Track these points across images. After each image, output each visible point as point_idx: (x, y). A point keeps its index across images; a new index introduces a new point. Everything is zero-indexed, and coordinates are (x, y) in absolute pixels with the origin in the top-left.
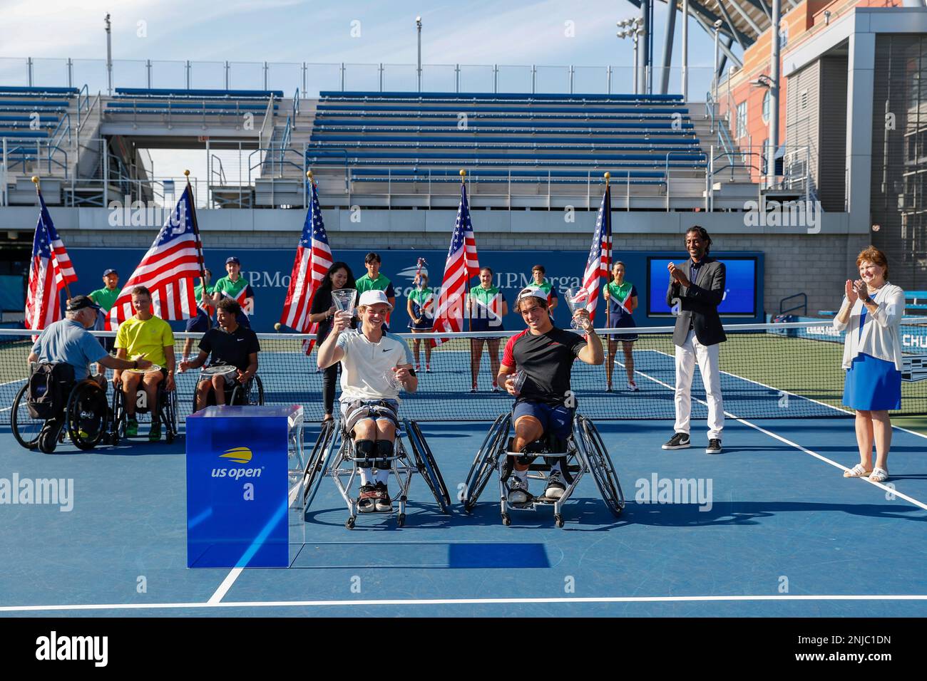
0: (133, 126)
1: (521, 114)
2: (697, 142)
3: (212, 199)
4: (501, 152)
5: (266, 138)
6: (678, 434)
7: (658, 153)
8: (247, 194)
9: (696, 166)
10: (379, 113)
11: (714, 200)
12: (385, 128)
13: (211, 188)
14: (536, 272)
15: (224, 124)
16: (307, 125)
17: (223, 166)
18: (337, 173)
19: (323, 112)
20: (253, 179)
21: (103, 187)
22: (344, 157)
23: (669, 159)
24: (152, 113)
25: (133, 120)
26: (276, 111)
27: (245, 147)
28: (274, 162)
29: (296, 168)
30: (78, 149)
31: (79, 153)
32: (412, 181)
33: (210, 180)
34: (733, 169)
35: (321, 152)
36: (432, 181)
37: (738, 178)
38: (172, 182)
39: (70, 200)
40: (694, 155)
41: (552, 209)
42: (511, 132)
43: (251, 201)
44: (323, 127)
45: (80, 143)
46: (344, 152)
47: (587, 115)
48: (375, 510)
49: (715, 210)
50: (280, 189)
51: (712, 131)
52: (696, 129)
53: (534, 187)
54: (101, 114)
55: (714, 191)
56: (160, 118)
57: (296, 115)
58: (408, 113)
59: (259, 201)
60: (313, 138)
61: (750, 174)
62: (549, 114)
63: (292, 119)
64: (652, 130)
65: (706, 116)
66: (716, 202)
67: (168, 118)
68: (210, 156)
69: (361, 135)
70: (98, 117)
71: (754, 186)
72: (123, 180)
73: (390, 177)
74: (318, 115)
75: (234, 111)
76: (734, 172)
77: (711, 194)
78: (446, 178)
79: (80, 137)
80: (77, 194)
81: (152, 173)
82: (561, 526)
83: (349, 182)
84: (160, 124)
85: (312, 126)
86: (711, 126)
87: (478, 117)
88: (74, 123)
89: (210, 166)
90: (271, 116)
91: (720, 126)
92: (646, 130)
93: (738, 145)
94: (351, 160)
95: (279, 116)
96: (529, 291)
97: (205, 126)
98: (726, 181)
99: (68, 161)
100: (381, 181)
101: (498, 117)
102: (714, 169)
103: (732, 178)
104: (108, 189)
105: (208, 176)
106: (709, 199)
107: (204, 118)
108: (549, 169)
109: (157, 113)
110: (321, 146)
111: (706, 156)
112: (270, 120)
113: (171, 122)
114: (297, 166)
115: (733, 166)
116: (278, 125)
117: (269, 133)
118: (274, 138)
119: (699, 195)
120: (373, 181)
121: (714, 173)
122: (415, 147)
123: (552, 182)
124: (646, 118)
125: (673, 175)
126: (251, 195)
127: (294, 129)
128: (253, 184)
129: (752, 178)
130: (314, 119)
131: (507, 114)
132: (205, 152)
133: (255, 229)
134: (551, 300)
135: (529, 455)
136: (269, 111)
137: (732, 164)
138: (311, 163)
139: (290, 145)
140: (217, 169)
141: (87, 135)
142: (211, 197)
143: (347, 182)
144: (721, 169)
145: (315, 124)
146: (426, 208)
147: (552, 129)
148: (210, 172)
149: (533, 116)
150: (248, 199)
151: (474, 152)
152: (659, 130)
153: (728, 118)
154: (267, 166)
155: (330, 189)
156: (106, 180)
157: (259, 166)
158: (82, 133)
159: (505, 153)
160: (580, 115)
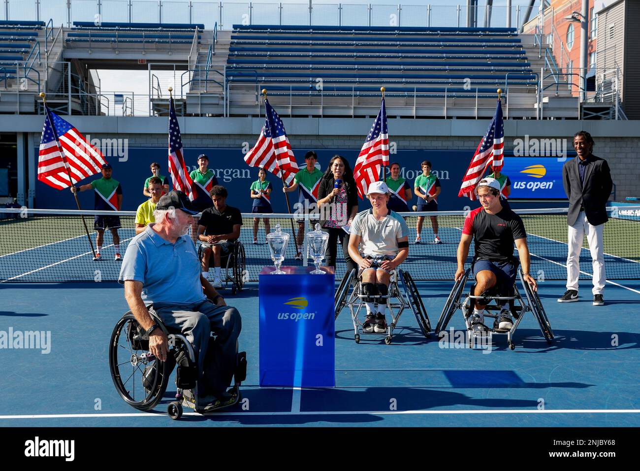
0: (88, 51)
1: (390, 43)
2: (528, 65)
3: (153, 109)
4: (376, 72)
5: (193, 61)
6: (569, 291)
7: (498, 74)
8: (180, 105)
9: (529, 84)
10: (280, 42)
11: (543, 111)
12: (285, 53)
13: (152, 100)
14: (425, 166)
15: (158, 50)
16: (223, 51)
17: (160, 84)
18: (249, 89)
19: (236, 41)
20: (184, 94)
21: (68, 100)
22: (254, 76)
23: (508, 79)
24: (103, 41)
25: (89, 46)
26: (199, 40)
27: (179, 68)
28: (201, 80)
29: (217, 85)
30: (47, 70)
31: (48, 73)
32: (308, 95)
33: (151, 94)
34: (558, 86)
35: (236, 73)
36: (324, 95)
37: (562, 93)
38: (121, 96)
39: (42, 109)
40: (526, 75)
41: (417, 117)
42: (383, 57)
43: (183, 110)
44: (236, 53)
45: (49, 65)
46: (255, 72)
47: (441, 43)
48: (374, 332)
49: (545, 118)
50: (205, 101)
51: (540, 56)
52: (527, 55)
53: (402, 101)
54: (63, 42)
55: (544, 103)
56: (109, 45)
57: (215, 43)
58: (302, 42)
59: (189, 111)
60: (229, 62)
61: (571, 90)
62: (413, 43)
63: (212, 47)
64: (493, 56)
65: (535, 44)
66: (545, 112)
67: (116, 45)
68: (151, 75)
69: (266, 59)
70: (61, 44)
71: (574, 99)
72: (82, 94)
73: (291, 92)
74: (232, 43)
75: (167, 40)
76: (559, 89)
77: (541, 106)
78: (336, 93)
79: (49, 60)
80: (48, 104)
81: (100, 88)
82: (512, 349)
83: (259, 96)
84: (110, 50)
85: (228, 52)
86: (539, 52)
87: (357, 45)
88: (43, 49)
89: (151, 83)
90: (196, 44)
91: (547, 52)
92: (488, 56)
93: (561, 67)
94: (259, 79)
95: (202, 44)
96: (486, 181)
97: (145, 51)
98: (552, 96)
99: (40, 79)
100: (283, 95)
101: (373, 45)
102: (543, 86)
103: (557, 93)
104: (72, 101)
105: (150, 91)
106: (540, 109)
107: (144, 45)
108: (415, 86)
109: (107, 41)
110: (236, 68)
111: (536, 76)
112: (196, 47)
113: (118, 48)
114: (218, 83)
115: (558, 84)
116: (201, 51)
117: (195, 58)
118: (199, 62)
119: (531, 107)
120: (277, 95)
121: (544, 90)
122: (309, 69)
123: (417, 96)
124: (488, 46)
125: (511, 91)
126: (183, 106)
127: (214, 54)
128: (185, 98)
129: (572, 93)
130: (229, 47)
131: (380, 43)
132: (147, 72)
133: (187, 132)
134: (436, 188)
135: (488, 298)
136: (195, 40)
137: (557, 82)
138: (229, 81)
139: (211, 67)
140: (156, 86)
141: (53, 58)
142: (151, 108)
143: (257, 96)
144: (549, 86)
145: (230, 51)
146: (319, 116)
147: (415, 55)
148: (151, 87)
149: (399, 45)
150: (181, 109)
151: (354, 72)
152: (499, 56)
153: (552, 46)
154: (194, 83)
155: (244, 102)
156: (70, 94)
157: (188, 84)
158: (50, 57)
159: (378, 73)
160: (436, 43)
